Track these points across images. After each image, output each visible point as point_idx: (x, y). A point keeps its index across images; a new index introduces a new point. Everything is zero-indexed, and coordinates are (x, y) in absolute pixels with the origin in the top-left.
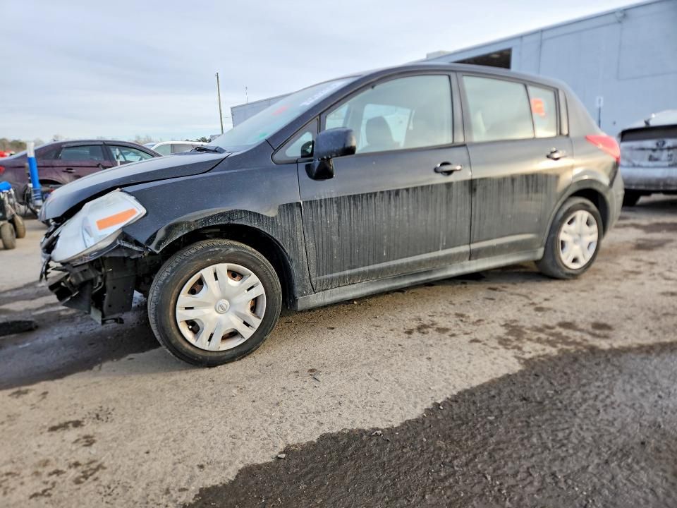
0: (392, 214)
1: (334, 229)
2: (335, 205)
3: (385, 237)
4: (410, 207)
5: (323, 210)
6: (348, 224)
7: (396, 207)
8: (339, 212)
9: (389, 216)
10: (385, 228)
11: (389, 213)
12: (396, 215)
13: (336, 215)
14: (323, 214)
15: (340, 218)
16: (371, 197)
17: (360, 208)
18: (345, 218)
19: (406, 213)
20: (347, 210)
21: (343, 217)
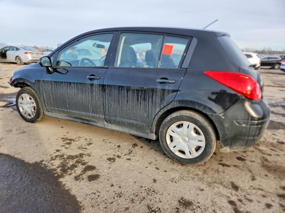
0: (69, 92)
1: (50, 92)
2: (50, 83)
3: (67, 100)
4: (75, 91)
5: (47, 84)
6: (54, 91)
7: (70, 89)
8: (51, 86)
9: (68, 92)
10: (67, 96)
11: (67, 91)
12: (70, 93)
13: (51, 87)
14: (47, 85)
15: (52, 88)
16: (61, 83)
17: (57, 86)
18: (53, 89)
19: (73, 92)
20: (54, 86)
21: (53, 88)
